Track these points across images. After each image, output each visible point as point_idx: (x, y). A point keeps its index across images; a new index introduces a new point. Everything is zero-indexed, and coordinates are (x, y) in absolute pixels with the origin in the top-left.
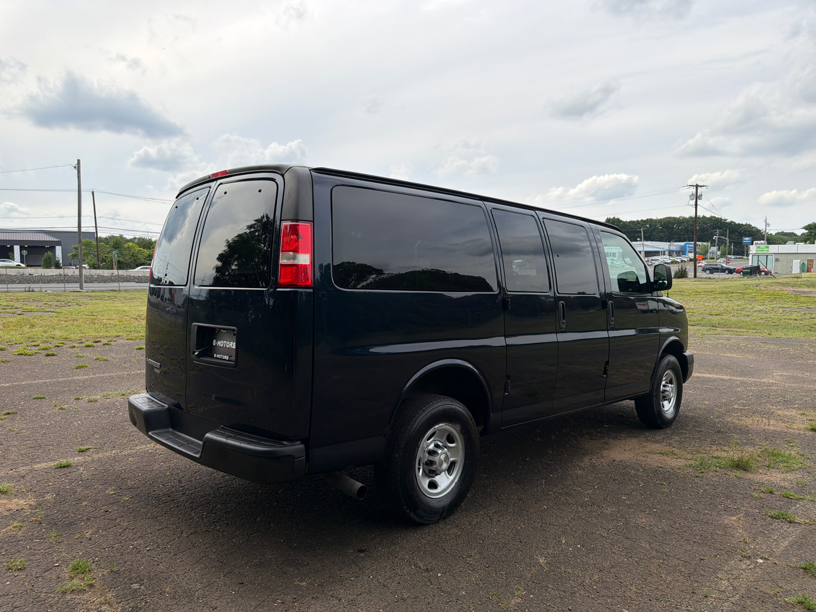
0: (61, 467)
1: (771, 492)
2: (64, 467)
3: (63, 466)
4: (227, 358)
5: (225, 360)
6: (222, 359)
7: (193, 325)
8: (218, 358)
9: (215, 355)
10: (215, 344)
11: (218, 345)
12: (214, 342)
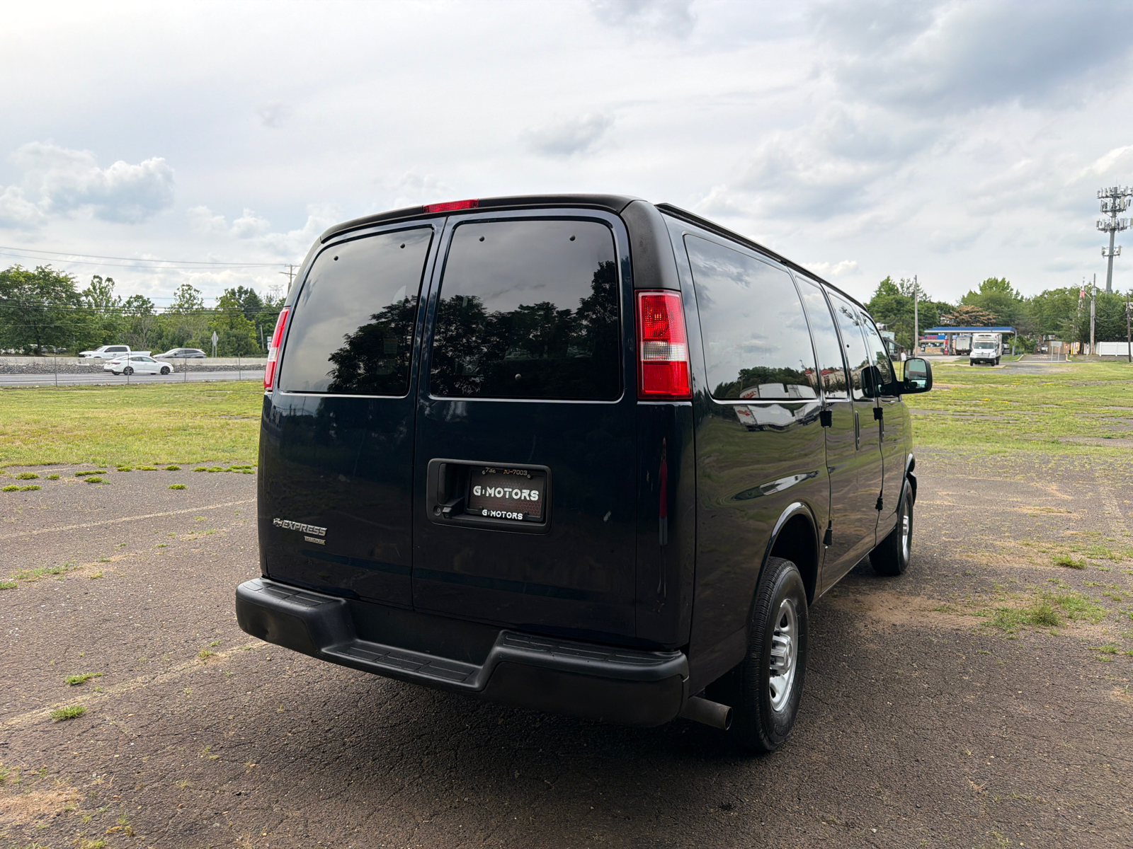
0: (66, 719)
1: (1114, 653)
2: (73, 718)
3: (69, 716)
4: (520, 517)
5: (514, 519)
6: (506, 518)
7: (432, 462)
8: (496, 517)
9: (485, 512)
10: (479, 494)
11: (487, 495)
12: (477, 491)
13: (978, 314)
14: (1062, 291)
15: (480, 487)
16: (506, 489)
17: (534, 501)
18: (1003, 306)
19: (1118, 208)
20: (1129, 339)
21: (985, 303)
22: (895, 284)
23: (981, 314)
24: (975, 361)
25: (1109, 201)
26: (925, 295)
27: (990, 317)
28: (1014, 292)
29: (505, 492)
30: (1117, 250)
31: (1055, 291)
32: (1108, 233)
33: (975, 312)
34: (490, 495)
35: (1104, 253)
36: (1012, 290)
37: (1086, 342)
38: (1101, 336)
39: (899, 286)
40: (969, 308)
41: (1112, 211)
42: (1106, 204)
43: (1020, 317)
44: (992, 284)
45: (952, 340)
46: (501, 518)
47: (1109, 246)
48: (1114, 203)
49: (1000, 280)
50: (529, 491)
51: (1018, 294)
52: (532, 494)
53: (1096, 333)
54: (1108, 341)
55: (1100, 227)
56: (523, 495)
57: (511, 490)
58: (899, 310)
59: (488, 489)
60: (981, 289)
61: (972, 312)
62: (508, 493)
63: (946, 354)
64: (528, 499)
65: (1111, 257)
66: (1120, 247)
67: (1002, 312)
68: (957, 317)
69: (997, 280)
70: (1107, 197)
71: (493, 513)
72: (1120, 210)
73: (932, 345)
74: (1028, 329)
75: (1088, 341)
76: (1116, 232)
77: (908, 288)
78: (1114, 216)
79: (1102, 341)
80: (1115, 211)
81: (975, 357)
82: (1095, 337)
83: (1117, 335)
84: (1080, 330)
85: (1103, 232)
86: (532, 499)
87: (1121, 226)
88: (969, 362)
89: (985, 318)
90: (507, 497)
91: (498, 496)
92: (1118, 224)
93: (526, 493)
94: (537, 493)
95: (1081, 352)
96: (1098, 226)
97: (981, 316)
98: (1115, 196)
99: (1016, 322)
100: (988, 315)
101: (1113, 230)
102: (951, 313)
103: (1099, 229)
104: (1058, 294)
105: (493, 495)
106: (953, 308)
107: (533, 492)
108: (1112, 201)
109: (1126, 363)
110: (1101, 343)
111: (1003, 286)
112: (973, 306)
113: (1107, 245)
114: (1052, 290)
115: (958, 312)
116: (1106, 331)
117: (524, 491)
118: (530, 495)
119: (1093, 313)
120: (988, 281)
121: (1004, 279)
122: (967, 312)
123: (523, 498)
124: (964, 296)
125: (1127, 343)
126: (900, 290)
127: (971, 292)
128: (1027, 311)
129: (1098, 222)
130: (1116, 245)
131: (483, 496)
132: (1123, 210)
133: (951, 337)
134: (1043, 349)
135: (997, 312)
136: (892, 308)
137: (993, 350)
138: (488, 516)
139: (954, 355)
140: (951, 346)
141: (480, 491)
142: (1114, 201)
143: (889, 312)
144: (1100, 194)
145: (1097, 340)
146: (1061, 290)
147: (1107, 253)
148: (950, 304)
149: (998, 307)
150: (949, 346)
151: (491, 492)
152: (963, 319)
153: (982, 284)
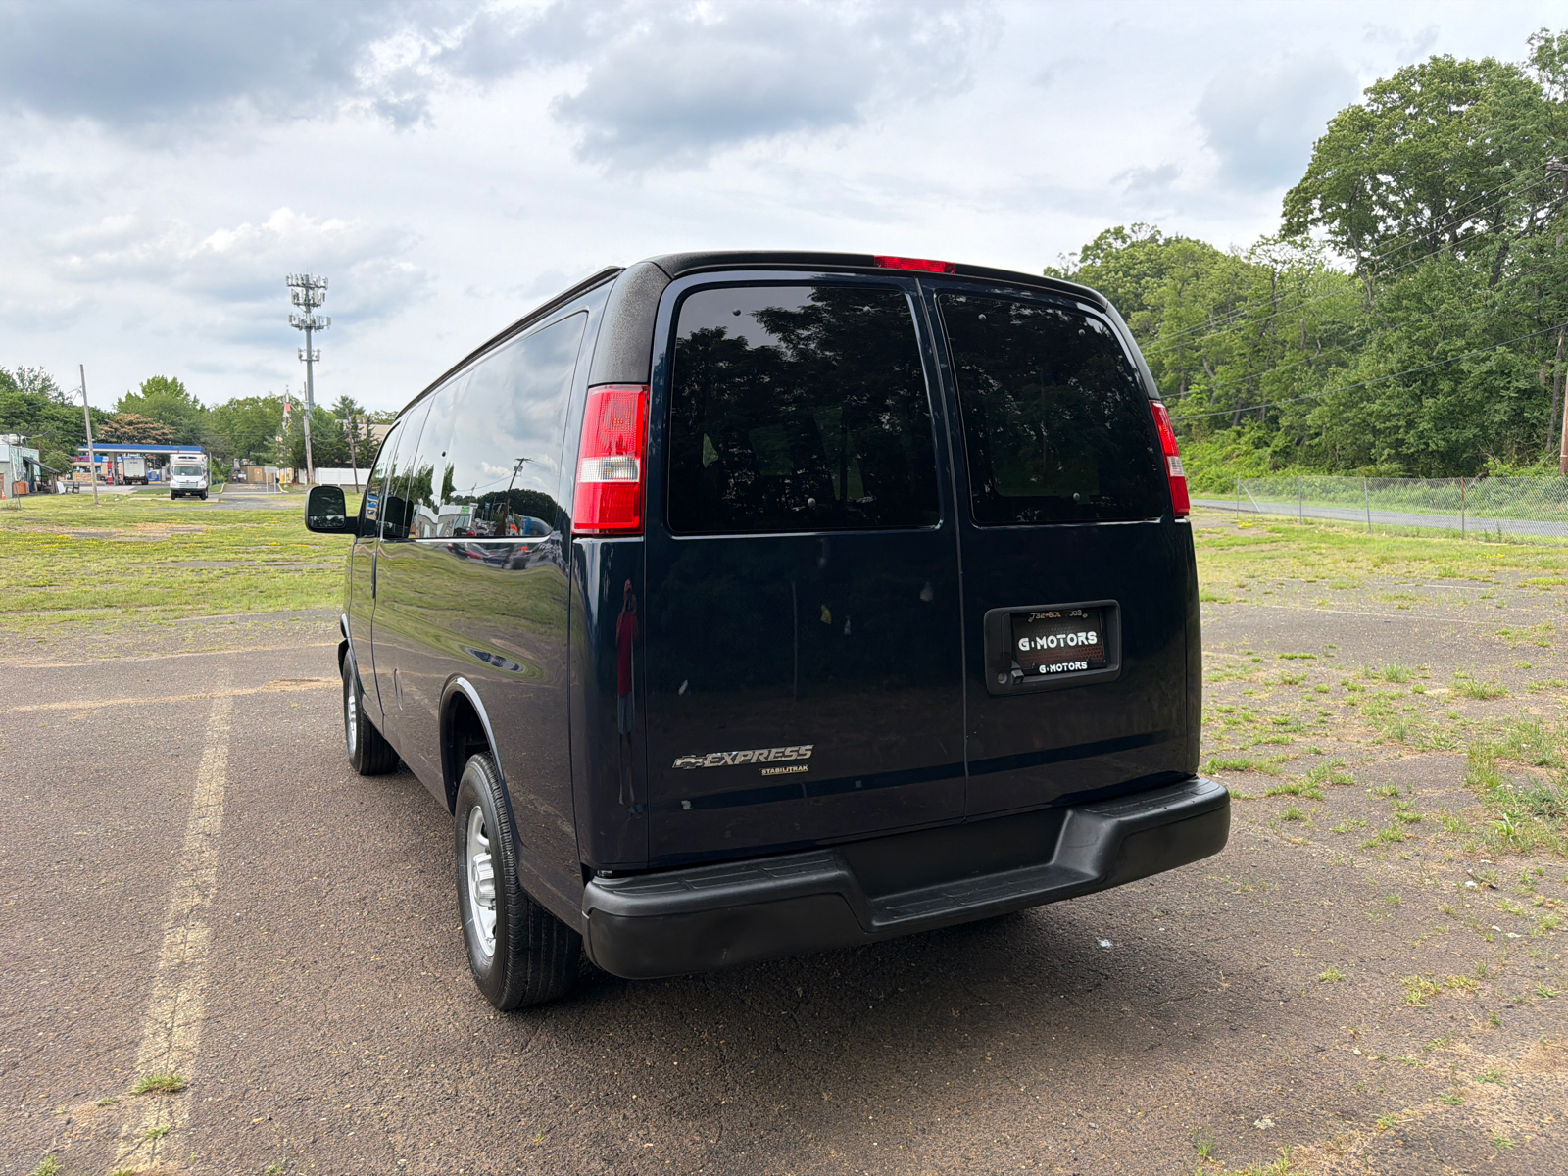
4: (1084, 665)
5: (1079, 670)
6: (1069, 671)
7: (990, 614)
8: (1057, 672)
9: (1043, 669)
10: (1028, 648)
11: (1039, 647)
12: (1024, 644)
13: (147, 426)
14: (254, 401)
15: (1027, 639)
16: (1059, 636)
17: (1094, 645)
18: (182, 417)
19: (311, 302)
20: (354, 465)
21: (156, 411)
22: (10, 373)
23: (151, 426)
24: (177, 494)
25: (301, 291)
26: (60, 394)
27: (165, 431)
28: (192, 398)
29: (1059, 640)
30: (316, 354)
31: (245, 400)
32: (304, 332)
33: (142, 423)
34: (1042, 646)
35: (300, 356)
36: (187, 395)
37: (302, 468)
38: (319, 460)
39: (15, 377)
40: (133, 418)
41: (305, 304)
42: (298, 294)
43: (205, 432)
44: (157, 385)
45: (116, 463)
46: (1063, 672)
47: (305, 347)
48: (307, 295)
49: (170, 380)
50: (1084, 634)
51: (196, 401)
52: (1089, 637)
53: (313, 456)
54: (327, 467)
55: (294, 323)
56: (1080, 639)
57: (1064, 636)
58: (32, 416)
59: (1038, 639)
60: (144, 391)
61: (139, 423)
62: (1062, 641)
63: (111, 484)
64: (1086, 643)
65: (309, 361)
66: (319, 351)
67: (181, 425)
68: (116, 430)
69: (166, 381)
70: (298, 285)
71: (1053, 668)
72: (314, 305)
73: (82, 470)
74: (218, 449)
75: (305, 467)
76: (313, 331)
77: (31, 382)
78: (308, 311)
79: (321, 467)
80: (309, 305)
81: (178, 487)
82: (313, 462)
83: (337, 460)
84: (294, 454)
85: (297, 329)
86: (1091, 642)
87: (317, 325)
88: (170, 494)
89: (159, 432)
90: (1063, 645)
91: (1052, 646)
92: (314, 322)
93: (1082, 636)
94: (1094, 634)
95: (295, 480)
96: (291, 321)
97: (153, 429)
98: (307, 286)
99: (202, 440)
100: (162, 428)
101: (309, 328)
102: (106, 424)
103: (293, 325)
104: (250, 404)
105: (1045, 647)
106: (109, 416)
107: (1090, 634)
108: (304, 292)
109: (353, 494)
110: (320, 469)
111: (175, 388)
112: (138, 415)
113: (304, 347)
114: (241, 399)
115: (117, 422)
116: (324, 455)
117: (1079, 634)
118: (1087, 639)
119: (307, 432)
120: (153, 380)
121: (175, 379)
122: (131, 424)
123: (1080, 643)
124: (120, 400)
125: (352, 470)
126: (18, 383)
127: (129, 395)
128: (212, 426)
129: (291, 316)
130: (314, 348)
131: (1033, 650)
132: (318, 305)
133: (115, 459)
134: (240, 476)
135: (173, 424)
136: (21, 412)
137: (202, 477)
138: (1048, 673)
139: (122, 484)
140: (116, 471)
141: (1027, 644)
142: (307, 291)
143: (16, 417)
144: (290, 280)
145: (316, 465)
146: (252, 399)
147: (305, 357)
148: (103, 410)
149: (177, 419)
150: (113, 472)
151: (1042, 642)
152: (125, 433)
153: (145, 383)
